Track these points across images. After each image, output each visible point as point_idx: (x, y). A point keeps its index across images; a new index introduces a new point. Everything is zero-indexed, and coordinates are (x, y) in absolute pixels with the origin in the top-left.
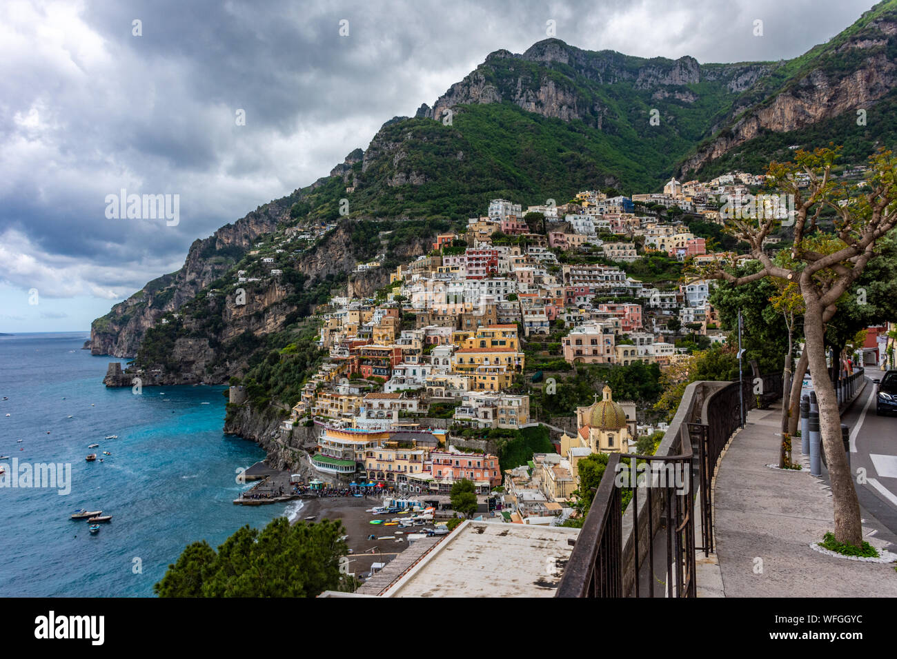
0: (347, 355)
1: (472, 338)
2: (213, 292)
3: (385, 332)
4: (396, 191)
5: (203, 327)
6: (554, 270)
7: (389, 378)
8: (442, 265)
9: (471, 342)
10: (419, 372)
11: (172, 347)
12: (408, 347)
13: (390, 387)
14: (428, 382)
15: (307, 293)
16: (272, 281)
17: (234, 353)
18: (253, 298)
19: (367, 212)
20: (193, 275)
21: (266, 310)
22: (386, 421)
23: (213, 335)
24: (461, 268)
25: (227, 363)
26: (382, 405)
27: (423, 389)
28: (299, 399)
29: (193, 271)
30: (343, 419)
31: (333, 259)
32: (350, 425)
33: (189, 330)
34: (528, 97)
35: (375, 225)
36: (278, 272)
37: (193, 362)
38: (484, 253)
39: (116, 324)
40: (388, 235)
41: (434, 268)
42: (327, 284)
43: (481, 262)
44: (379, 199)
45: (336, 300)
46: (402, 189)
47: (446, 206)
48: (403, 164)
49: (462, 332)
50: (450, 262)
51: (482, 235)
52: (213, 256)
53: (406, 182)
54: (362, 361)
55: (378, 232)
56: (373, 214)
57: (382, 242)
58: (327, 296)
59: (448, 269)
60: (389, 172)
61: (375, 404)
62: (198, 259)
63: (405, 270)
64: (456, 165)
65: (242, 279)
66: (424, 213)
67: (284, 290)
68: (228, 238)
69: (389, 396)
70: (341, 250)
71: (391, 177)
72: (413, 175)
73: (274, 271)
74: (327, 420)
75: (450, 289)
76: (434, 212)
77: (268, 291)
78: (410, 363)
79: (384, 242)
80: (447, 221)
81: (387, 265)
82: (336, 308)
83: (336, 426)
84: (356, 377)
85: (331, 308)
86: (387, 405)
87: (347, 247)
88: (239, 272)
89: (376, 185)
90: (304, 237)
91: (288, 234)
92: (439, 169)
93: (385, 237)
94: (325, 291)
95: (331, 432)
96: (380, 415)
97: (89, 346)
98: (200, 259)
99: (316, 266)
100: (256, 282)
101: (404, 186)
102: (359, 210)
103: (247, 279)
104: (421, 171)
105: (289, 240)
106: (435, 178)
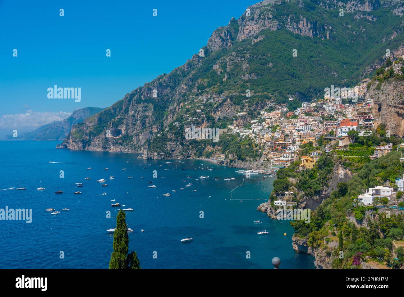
0: (273, 145)
1: (304, 140)
3: (282, 139)
4: (247, 82)
5: (177, 137)
6: (322, 123)
7: (286, 149)
10: (293, 148)
11: (166, 145)
12: (289, 143)
13: (287, 151)
15: (217, 124)
16: (202, 120)
19: (236, 91)
22: (288, 158)
23: (181, 141)
24: (298, 123)
25: (188, 151)
31: (225, 111)
32: (279, 159)
33: (172, 139)
34: (293, 26)
35: (241, 97)
37: (175, 151)
38: (303, 119)
41: (290, 122)
42: (224, 120)
43: (303, 121)
44: (240, 85)
45: (230, 127)
46: (249, 81)
47: (268, 89)
48: (248, 70)
49: (302, 139)
50: (295, 121)
51: (302, 113)
52: (142, 103)
53: (250, 78)
54: (278, 146)
55: (243, 100)
56: (239, 92)
57: (245, 104)
58: (226, 125)
59: (295, 123)
60: (242, 73)
61: (285, 155)
62: (134, 104)
63: (279, 122)
64: (269, 69)
65: (190, 119)
66: (260, 92)
67: (208, 123)
68: (148, 94)
69: (287, 153)
70: (229, 107)
71: (244, 76)
72: (253, 75)
73: (202, 115)
74: (273, 159)
75: (296, 128)
76: (264, 91)
77: (201, 123)
78: (290, 146)
79: (247, 104)
80: (270, 95)
81: (249, 113)
82: (230, 130)
83: (276, 159)
84: (276, 150)
85: (228, 130)
86: (288, 155)
87: (231, 106)
88: (185, 115)
89: (237, 78)
90: (211, 101)
91: (202, 99)
92: (263, 71)
93: (246, 102)
94: (224, 123)
95: (276, 161)
96: (286, 157)
97: (61, 147)
98: (136, 104)
99: (219, 113)
100: (196, 120)
101: (250, 79)
102: (232, 90)
103: (192, 119)
104: (256, 73)
105: (204, 102)
106: (262, 76)
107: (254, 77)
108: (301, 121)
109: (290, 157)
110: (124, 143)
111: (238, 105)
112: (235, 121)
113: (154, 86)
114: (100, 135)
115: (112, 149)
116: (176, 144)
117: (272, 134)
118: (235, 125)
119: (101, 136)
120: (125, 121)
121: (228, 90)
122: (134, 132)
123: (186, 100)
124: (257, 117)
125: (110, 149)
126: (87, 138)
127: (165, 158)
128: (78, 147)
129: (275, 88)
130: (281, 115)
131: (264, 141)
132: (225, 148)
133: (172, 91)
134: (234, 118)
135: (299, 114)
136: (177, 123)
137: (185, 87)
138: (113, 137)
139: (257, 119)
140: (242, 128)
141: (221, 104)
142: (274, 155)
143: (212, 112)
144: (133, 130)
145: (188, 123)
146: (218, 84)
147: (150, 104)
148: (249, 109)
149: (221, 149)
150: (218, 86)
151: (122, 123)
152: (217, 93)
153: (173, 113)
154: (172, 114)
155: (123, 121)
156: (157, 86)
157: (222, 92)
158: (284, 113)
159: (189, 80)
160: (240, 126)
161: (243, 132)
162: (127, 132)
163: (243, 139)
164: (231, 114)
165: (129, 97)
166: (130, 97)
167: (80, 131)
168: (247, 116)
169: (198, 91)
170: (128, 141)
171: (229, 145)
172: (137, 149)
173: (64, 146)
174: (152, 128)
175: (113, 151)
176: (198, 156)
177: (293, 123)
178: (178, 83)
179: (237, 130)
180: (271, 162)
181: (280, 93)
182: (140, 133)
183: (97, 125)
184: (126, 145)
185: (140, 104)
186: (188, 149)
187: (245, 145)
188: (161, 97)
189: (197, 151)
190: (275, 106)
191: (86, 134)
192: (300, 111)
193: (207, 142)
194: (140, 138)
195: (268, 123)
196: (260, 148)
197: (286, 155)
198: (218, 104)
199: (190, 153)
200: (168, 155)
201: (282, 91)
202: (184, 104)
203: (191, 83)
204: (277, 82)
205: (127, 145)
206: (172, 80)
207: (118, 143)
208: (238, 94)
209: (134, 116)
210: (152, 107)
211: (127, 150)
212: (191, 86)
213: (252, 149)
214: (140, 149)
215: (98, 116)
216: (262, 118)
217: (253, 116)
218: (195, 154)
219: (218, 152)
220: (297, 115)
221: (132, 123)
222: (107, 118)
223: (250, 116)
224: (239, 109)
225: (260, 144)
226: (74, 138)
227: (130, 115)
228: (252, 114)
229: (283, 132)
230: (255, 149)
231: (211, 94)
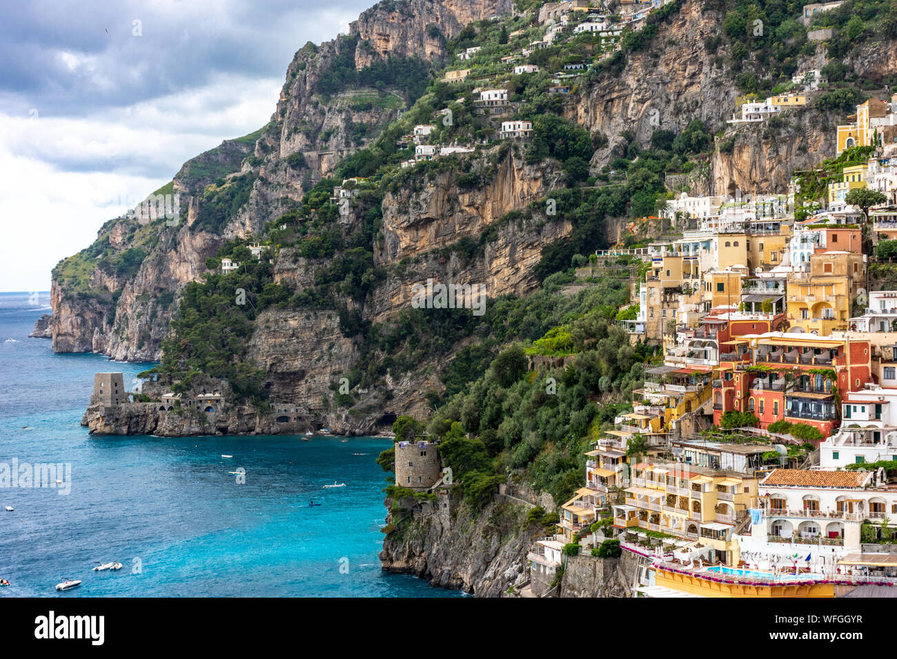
0: (712, 361)
2: (350, 187)
3: (822, 294)
5: (326, 280)
7: (834, 427)
11: (247, 333)
13: (836, 453)
16: (503, 154)
17: (405, 351)
18: (452, 201)
20: (299, 141)
21: (489, 234)
22: (826, 550)
23: (351, 304)
25: (388, 379)
26: (812, 505)
28: (579, 481)
29: (296, 131)
30: (702, 540)
31: (672, 89)
32: (721, 556)
33: (288, 289)
36: (522, 127)
37: (300, 375)
39: (110, 274)
40: (828, 13)
42: (655, 159)
45: (680, 203)
55: (800, 7)
57: (811, 36)
58: (657, 193)
61: (794, 501)
65: (424, 151)
67: (536, 179)
70: (694, 60)
73: (508, 126)
74: (658, 540)
77: (493, 182)
79: (819, 36)
81: (824, 101)
87: (713, 52)
88: (417, 128)
93: (822, 21)
94: (650, 179)
95: (674, 576)
98: (315, 98)
99: (624, 109)
100: (460, 158)
103: (437, 150)
105: (549, 38)
112: (719, 165)
118: (722, 187)
128: (58, 336)
142: (679, 491)
145: (407, 177)
147: (394, 92)
148: (830, 71)
168: (807, 123)
180: (636, 587)
185: (341, 92)
191: (106, 267)
199: (400, 393)
200: (248, 408)
209: (298, 163)
226: (65, 287)
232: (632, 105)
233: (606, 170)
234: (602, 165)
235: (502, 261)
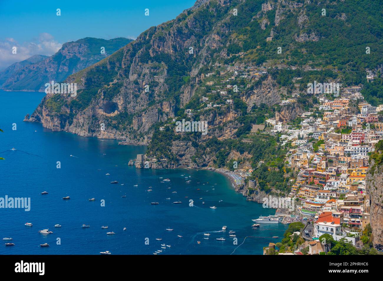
0: (308, 175)
1: (354, 172)
3: (322, 167)
4: (302, 46)
7: (325, 185)
8: (342, 138)
9: (354, 173)
11: (171, 146)
12: (330, 174)
13: (326, 188)
14: (339, 187)
15: (249, 115)
16: (228, 107)
18: (216, 117)
19: (284, 61)
21: (225, 125)
22: (326, 200)
23: (194, 140)
24: (350, 141)
27: (337, 189)
28: (291, 190)
31: (264, 94)
32: (313, 200)
35: (291, 72)
36: (231, 101)
37: (184, 155)
38: (359, 134)
40: (299, 80)
41: (339, 139)
42: (262, 110)
43: (358, 138)
44: (291, 51)
45: (269, 121)
46: (306, 45)
47: (334, 59)
48: (305, 26)
49: (350, 169)
50: (346, 137)
51: (359, 124)
52: (149, 62)
53: (308, 39)
54: (314, 178)
55: (292, 77)
56: (288, 63)
57: (295, 85)
58: (263, 118)
59: (344, 141)
60: (296, 30)
61: (322, 194)
62: (138, 64)
63: (325, 135)
64: (341, 24)
65: (209, 106)
66: (321, 64)
67: (236, 114)
68: (159, 47)
69: (326, 191)
70: (269, 88)
71: (298, 36)
72: (313, 35)
73: (228, 101)
74: (304, 198)
75: (346, 150)
76: (327, 63)
77: (225, 114)
78: (332, 180)
79: (297, 85)
80: (336, 71)
81: (299, 101)
82: (269, 126)
83: (308, 200)
84: (312, 183)
85: (266, 126)
86: (326, 194)
87: (274, 87)
88: (204, 98)
89: (287, 38)
90: (243, 76)
91: (231, 71)
92: (329, 29)
93: (297, 82)
94: (261, 115)
95: (307, 203)
96: (323, 198)
97: (31, 119)
98: (140, 64)
99: (254, 98)
100: (218, 108)
101: (307, 42)
102: (279, 59)
103: (212, 106)
104: (318, 31)
105: (233, 78)
106: (327, 36)
107: (314, 38)
108: (355, 138)
109: (329, 198)
110: (120, 126)
111: (284, 85)
112: (277, 113)
113: (170, 35)
114: (86, 109)
115: (102, 134)
116: (186, 145)
117: (311, 154)
118: (277, 118)
119: (88, 111)
120: (122, 90)
121: (273, 58)
122: (137, 108)
123: (208, 69)
124: (312, 107)
125: (100, 135)
126: (67, 112)
127: (169, 166)
128: (54, 126)
129: (347, 58)
130: (349, 105)
131: (299, 164)
132: (258, 157)
133: (198, 41)
134: (276, 108)
135: (355, 125)
136: (190, 110)
137: (217, 38)
138: (104, 114)
139: (312, 111)
140: (288, 124)
141: (258, 84)
142: (307, 192)
143: (243, 95)
144: (135, 104)
145: (206, 112)
146: (258, 47)
147: (163, 63)
148: (300, 94)
149: (252, 158)
150: (257, 50)
151: (118, 93)
152: (255, 62)
153: (191, 85)
154: (190, 87)
155: (121, 90)
156: (174, 34)
157: (263, 61)
158: (353, 103)
159: (223, 27)
160: (285, 121)
161: (286, 134)
162: (125, 108)
163: (282, 147)
164: (272, 99)
165: (131, 49)
166: (134, 49)
167: (58, 99)
168: (295, 106)
169: (228, 56)
170: (126, 123)
171: (263, 152)
172: (138, 137)
173: (36, 117)
174: (162, 105)
175: (104, 137)
176: (218, 165)
177: (343, 141)
178: (208, 29)
179: (279, 127)
180: (302, 204)
181: (353, 67)
182: (144, 112)
183: (84, 90)
184: (122, 130)
185: (147, 63)
186: (204, 153)
187: (274, 167)
188: (180, 51)
189: (217, 157)
190: (343, 89)
191: (67, 106)
192: (356, 121)
193: (233, 145)
194: (144, 120)
195: (326, 120)
196: (292, 176)
197: (324, 194)
198: (253, 83)
199: (207, 160)
200: (172, 163)
201: (356, 63)
202: (205, 76)
203: (227, 32)
204: (351, 46)
205: (124, 129)
206: (198, 24)
207: (111, 125)
208: (285, 67)
209: (136, 83)
210: (165, 69)
211: (124, 137)
212: (226, 36)
213: (282, 176)
214: (142, 138)
215: (85, 75)
216: (320, 109)
217: (305, 106)
218: (215, 162)
219: (248, 163)
220: (352, 126)
221: (133, 94)
222: (100, 79)
223: (301, 105)
224: (285, 93)
225: (294, 169)
226: (49, 110)
227: (131, 80)
228: (304, 103)
229: (326, 153)
230: (286, 176)
231: (245, 64)
232: (255, 97)
233: (250, 111)
234: (250, 110)
235: (228, 131)
